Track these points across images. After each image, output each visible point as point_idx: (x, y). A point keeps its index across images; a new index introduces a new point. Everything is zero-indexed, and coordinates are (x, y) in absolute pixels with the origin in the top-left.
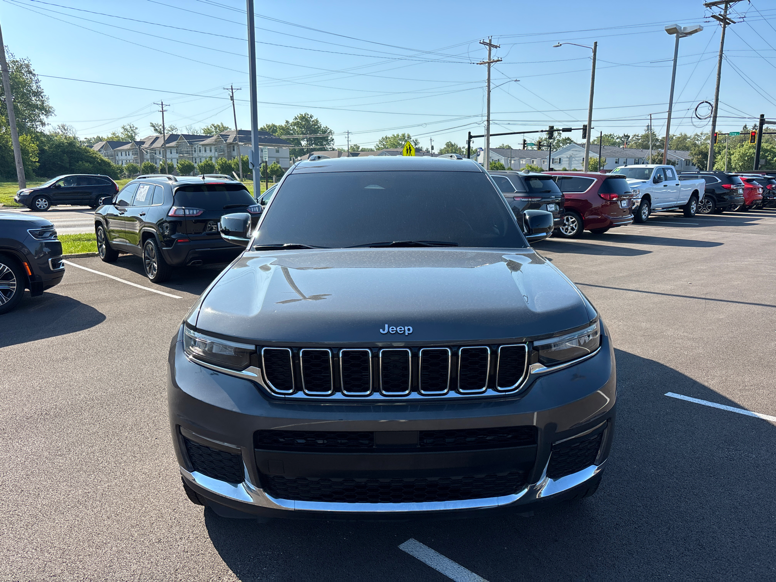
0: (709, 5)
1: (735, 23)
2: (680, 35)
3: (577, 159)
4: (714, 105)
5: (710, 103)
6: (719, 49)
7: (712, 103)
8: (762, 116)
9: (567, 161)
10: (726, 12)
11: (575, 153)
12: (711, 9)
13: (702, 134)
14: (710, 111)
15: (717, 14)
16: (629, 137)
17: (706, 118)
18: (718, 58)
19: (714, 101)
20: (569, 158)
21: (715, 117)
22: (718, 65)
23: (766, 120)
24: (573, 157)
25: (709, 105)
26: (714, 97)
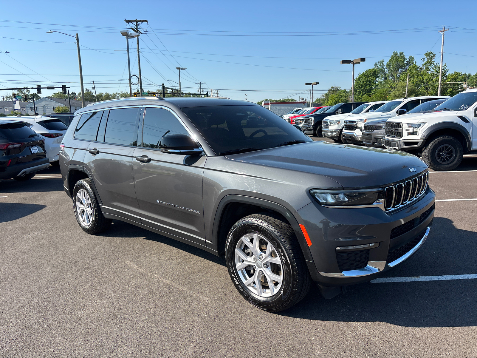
0: (128, 22)
1: (142, 34)
2: (129, 37)
3: (49, 107)
4: (139, 78)
5: (137, 76)
6: (137, 47)
7: (138, 76)
8: (163, 84)
9: (42, 109)
10: (137, 27)
11: (47, 103)
12: (128, 24)
13: (116, 93)
14: (138, 81)
15: (133, 28)
16: (76, 94)
17: (136, 85)
18: (137, 52)
19: (139, 75)
20: (43, 107)
21: (141, 84)
22: (138, 56)
23: (165, 87)
24: (46, 106)
25: (137, 77)
26: (139, 73)
